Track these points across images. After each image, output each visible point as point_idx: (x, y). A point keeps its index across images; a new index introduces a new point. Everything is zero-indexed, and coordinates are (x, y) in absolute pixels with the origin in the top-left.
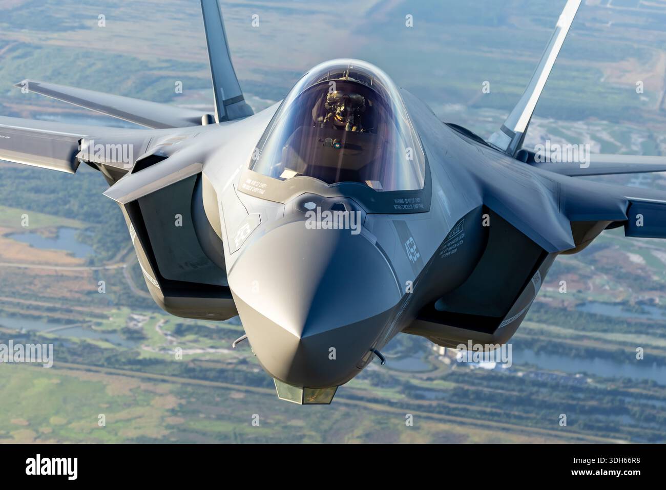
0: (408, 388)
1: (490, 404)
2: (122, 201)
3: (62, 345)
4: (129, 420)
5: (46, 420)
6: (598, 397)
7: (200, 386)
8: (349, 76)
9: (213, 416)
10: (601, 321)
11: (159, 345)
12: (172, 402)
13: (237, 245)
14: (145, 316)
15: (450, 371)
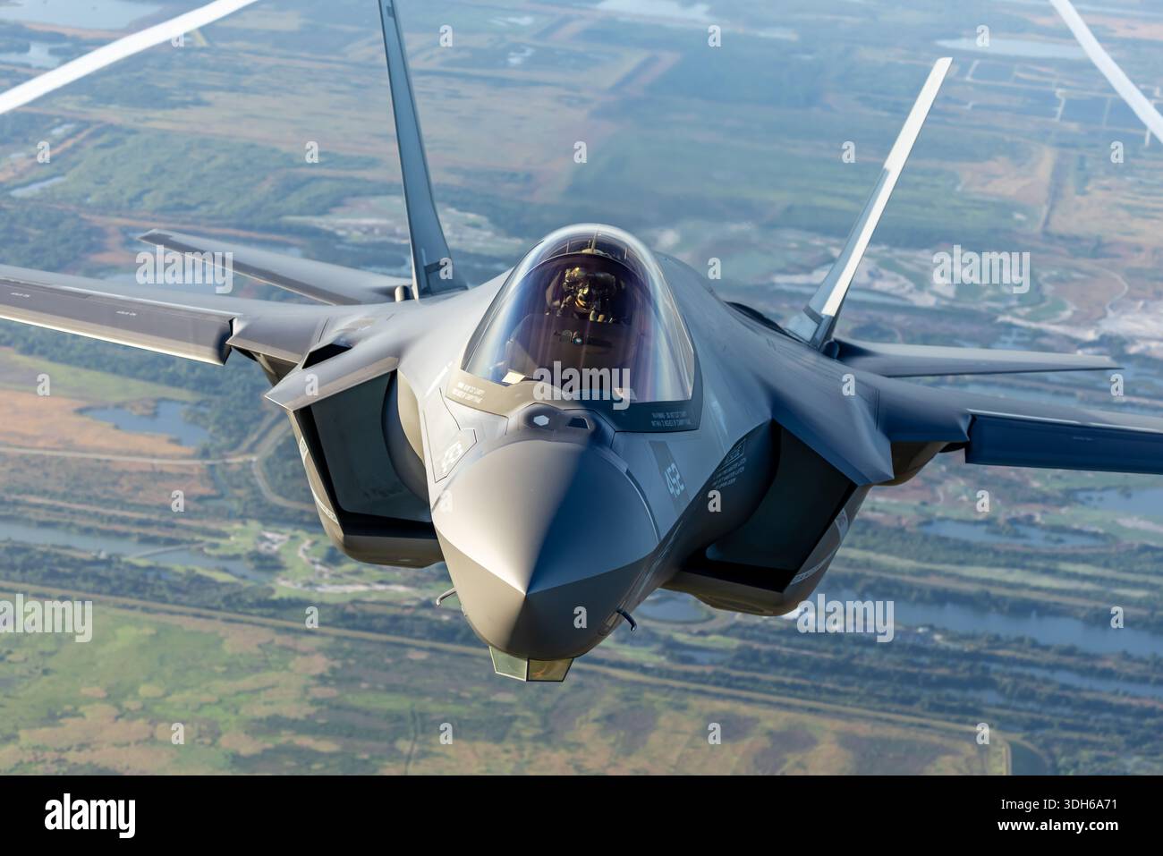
0: (671, 646)
1: (792, 672)
2: (290, 407)
3: (158, 577)
4: (255, 691)
5: (133, 690)
6: (950, 662)
7: (363, 640)
8: (596, 248)
9: (381, 686)
10: (956, 548)
11: (304, 578)
12: (320, 664)
13: (445, 470)
14: (282, 534)
15: (732, 622)
